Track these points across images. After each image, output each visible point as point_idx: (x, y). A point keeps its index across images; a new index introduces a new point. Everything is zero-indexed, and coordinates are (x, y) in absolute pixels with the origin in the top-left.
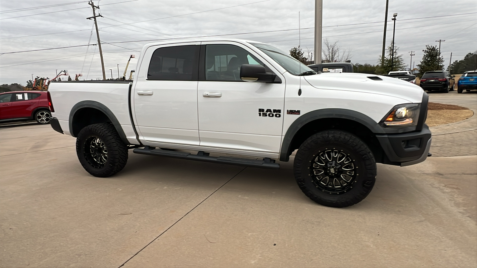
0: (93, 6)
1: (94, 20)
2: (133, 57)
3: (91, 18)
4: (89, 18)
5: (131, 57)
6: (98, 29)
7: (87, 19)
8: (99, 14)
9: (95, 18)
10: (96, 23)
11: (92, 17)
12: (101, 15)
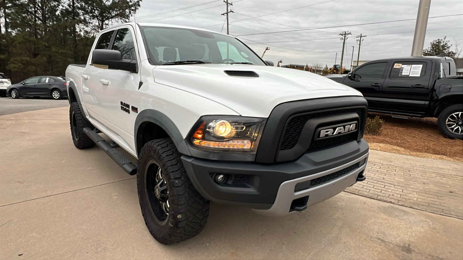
0: (227, 3)
1: (227, 16)
2: (268, 49)
3: (224, 14)
4: (223, 14)
5: (267, 49)
6: (229, 24)
7: (222, 15)
8: (231, 10)
9: (227, 14)
10: (227, 18)
11: (226, 13)
12: (232, 10)
